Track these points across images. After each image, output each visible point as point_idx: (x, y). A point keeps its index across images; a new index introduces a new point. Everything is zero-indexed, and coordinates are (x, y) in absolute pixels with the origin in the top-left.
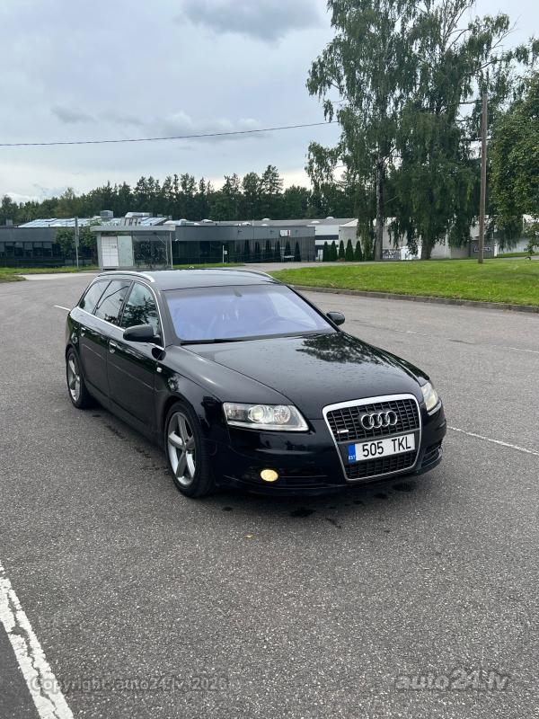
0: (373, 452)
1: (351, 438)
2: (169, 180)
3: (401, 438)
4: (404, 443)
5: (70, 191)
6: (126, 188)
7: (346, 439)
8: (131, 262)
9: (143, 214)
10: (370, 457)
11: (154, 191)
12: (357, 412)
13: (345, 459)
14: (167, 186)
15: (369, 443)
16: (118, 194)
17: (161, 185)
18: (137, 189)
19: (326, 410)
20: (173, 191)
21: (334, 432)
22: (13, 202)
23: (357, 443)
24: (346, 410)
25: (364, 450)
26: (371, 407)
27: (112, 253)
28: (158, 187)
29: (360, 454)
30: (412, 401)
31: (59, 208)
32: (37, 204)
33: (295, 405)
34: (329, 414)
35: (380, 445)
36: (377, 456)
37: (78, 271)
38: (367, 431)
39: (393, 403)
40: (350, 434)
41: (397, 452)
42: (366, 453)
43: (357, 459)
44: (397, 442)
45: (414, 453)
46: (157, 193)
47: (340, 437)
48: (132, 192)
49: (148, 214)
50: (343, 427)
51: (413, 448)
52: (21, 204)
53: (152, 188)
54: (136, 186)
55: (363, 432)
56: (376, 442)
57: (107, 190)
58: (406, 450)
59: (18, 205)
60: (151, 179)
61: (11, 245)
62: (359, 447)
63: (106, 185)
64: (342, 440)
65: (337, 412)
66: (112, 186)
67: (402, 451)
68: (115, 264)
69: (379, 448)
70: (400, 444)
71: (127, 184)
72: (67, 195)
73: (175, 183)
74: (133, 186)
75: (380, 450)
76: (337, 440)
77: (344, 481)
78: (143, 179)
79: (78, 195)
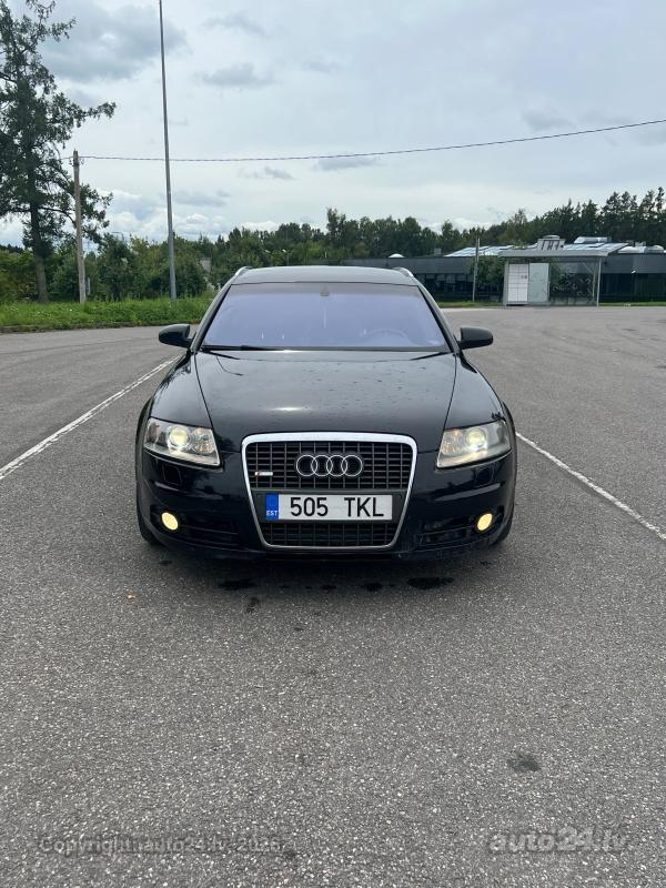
0: (309, 511)
1: (274, 486)
2: (651, 195)
3: (363, 498)
4: (369, 506)
5: (521, 213)
6: (591, 208)
7: (268, 486)
8: (543, 297)
9: (599, 239)
10: (303, 517)
11: (629, 210)
12: (297, 449)
13: (261, 515)
14: (647, 202)
15: (303, 497)
16: (580, 215)
17: (639, 202)
18: (605, 208)
19: (247, 441)
20: (655, 209)
21: (251, 474)
22: (453, 229)
23: (281, 493)
24: (278, 445)
25: (293, 506)
26: (322, 446)
27: (520, 285)
28: (634, 204)
29: (285, 509)
30: (408, 448)
31: (505, 235)
32: (483, 230)
33: (213, 429)
34: (251, 447)
35: (321, 502)
36: (316, 517)
37: (471, 306)
38: (303, 479)
39: (366, 445)
40: (274, 479)
41: (354, 517)
42: (296, 510)
43: (280, 517)
44: (354, 504)
45: (392, 525)
46: (632, 213)
47: (258, 482)
48: (598, 213)
49: (605, 239)
50: (267, 469)
51: (388, 516)
52: (465, 231)
53: (626, 207)
54: (605, 204)
55: (297, 480)
56: (315, 497)
57: (567, 211)
58: (372, 518)
59: (461, 232)
60: (626, 196)
61: (432, 277)
62: (284, 501)
63: (566, 205)
64: (260, 486)
65: (263, 446)
66: (574, 206)
67: (363, 517)
68: (523, 298)
69: (319, 506)
70: (360, 508)
71: (594, 202)
72: (516, 218)
73: (658, 199)
74: (600, 204)
75: (322, 510)
76: (252, 485)
77: (261, 546)
78: (615, 195)
79: (530, 218)
